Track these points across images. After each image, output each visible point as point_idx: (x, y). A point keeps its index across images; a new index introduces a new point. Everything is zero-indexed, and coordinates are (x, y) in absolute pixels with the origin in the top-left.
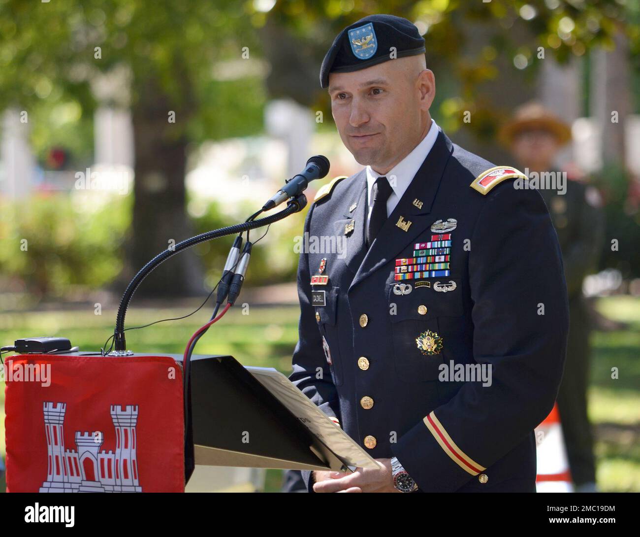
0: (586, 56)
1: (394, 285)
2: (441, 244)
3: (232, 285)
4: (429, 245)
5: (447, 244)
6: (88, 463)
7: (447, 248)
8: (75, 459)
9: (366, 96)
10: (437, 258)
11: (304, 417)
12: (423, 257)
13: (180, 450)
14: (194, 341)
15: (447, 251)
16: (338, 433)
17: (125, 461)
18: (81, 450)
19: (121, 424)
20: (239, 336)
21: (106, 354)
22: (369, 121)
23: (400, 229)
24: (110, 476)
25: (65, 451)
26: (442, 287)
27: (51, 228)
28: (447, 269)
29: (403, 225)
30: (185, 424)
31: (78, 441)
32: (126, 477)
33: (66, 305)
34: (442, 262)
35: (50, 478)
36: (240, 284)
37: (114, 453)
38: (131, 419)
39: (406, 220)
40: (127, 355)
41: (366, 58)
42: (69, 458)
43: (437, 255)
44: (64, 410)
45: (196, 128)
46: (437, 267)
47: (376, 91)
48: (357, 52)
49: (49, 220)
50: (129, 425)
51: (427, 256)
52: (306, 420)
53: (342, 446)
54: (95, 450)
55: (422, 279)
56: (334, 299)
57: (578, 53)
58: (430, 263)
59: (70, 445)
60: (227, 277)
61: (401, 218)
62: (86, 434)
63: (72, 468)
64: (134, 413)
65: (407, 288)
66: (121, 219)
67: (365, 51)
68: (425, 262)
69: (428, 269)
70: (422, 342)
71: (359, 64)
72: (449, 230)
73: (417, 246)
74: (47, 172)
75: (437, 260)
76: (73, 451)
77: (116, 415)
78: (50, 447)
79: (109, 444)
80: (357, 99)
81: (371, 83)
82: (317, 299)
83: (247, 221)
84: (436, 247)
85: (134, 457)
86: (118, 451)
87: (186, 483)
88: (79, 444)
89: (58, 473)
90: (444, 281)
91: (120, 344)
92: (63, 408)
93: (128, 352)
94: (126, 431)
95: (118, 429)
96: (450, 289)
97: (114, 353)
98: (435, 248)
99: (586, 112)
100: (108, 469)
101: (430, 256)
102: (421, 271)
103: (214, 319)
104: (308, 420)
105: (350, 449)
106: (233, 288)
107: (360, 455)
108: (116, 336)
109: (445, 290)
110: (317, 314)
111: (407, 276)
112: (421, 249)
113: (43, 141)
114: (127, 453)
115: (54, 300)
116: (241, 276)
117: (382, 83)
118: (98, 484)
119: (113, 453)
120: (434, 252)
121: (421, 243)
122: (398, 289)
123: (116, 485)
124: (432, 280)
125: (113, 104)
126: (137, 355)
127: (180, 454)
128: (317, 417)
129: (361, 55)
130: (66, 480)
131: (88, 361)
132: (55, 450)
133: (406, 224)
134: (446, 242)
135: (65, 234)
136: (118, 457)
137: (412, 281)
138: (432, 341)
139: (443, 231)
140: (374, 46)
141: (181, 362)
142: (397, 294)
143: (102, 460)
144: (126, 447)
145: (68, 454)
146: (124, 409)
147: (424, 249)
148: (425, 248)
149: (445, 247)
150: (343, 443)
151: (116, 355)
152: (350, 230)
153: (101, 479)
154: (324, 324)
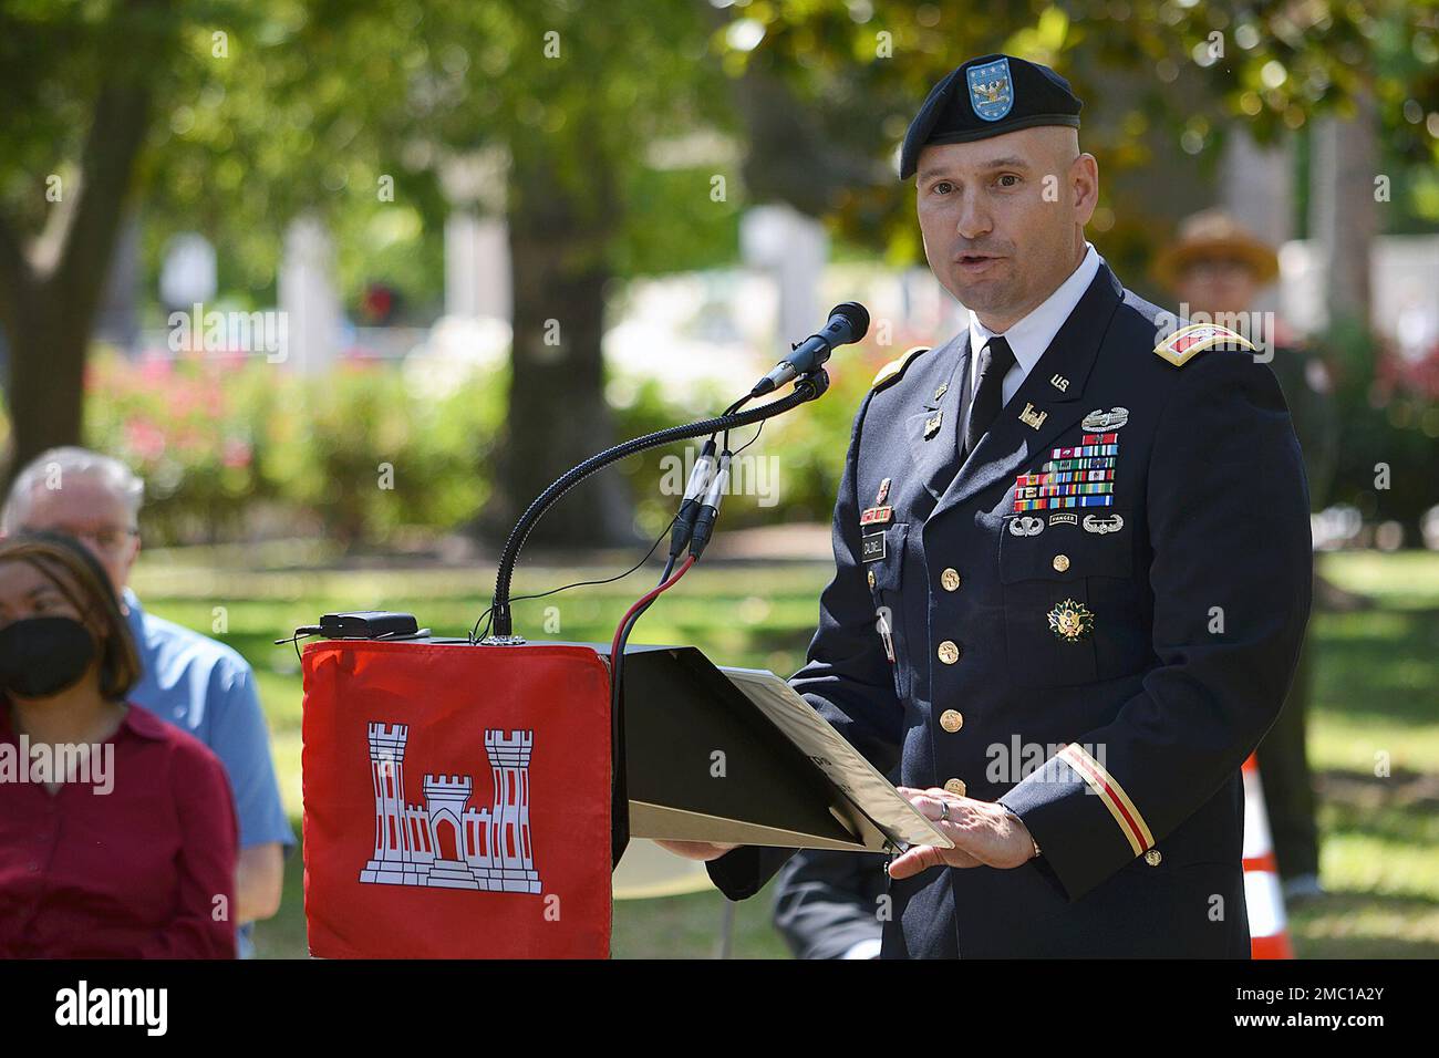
0: (1305, 130)
1: (1012, 519)
2: (1100, 450)
3: (697, 525)
4: (1078, 452)
5: (1110, 450)
6: (446, 829)
7: (1109, 457)
8: (423, 821)
9: (988, 187)
10: (1092, 473)
11: (820, 755)
12: (1066, 471)
13: (604, 808)
14: (630, 620)
15: (1111, 463)
16: (878, 784)
17: (510, 826)
18: (434, 806)
19: (503, 763)
20: (692, 614)
21: (478, 642)
22: (992, 231)
23: (1027, 426)
24: (483, 853)
25: (406, 808)
26: (1099, 524)
27: (369, 424)
28: (1109, 494)
29: (1032, 419)
30: (613, 764)
31: (428, 790)
32: (511, 853)
33: (394, 559)
34: (1101, 482)
35: (378, 854)
36: (711, 524)
37: (490, 812)
38: (519, 754)
39: (1037, 411)
40: (515, 643)
41: (994, 119)
42: (413, 820)
43: (1092, 469)
44: (404, 738)
45: (619, 253)
46: (1090, 489)
47: (1009, 180)
48: (979, 106)
49: (366, 411)
50: (517, 764)
51: (1073, 471)
52: (823, 760)
53: (885, 806)
54: (457, 807)
55: (1062, 510)
56: (899, 544)
57: (1292, 122)
58: (1078, 483)
59: (415, 797)
60: (688, 510)
61: (1029, 407)
62: (443, 779)
63: (418, 839)
64: (525, 743)
65: (1035, 524)
66: (489, 411)
67: (992, 107)
68: (1069, 480)
69: (1074, 493)
70: (1058, 620)
71: (982, 130)
72: (1114, 427)
73: (1057, 453)
74: (361, 329)
75: (1091, 478)
76: (420, 808)
77: (495, 747)
78: (379, 801)
79: (482, 796)
80: (971, 192)
81: (1001, 163)
82: (871, 548)
83: (725, 414)
84: (1091, 455)
85: (525, 821)
86: (497, 809)
87: (614, 867)
88: (430, 796)
89: (393, 846)
90: (1102, 513)
91: (502, 625)
92: (403, 734)
93: (515, 639)
94: (511, 774)
95: (497, 772)
96: (1113, 529)
97: (492, 640)
98: (1088, 458)
99: (1302, 230)
100: (480, 841)
101: (1079, 470)
102: (1063, 496)
103: (666, 583)
104: (826, 761)
105: (898, 813)
106: (699, 530)
107: (916, 822)
108: (495, 610)
109: (1103, 529)
110: (871, 573)
111: (1037, 505)
112: (1063, 458)
113: (354, 275)
114: (512, 813)
115: (372, 550)
116: (713, 508)
117: (1019, 164)
118: (463, 866)
119: (488, 813)
120: (1087, 464)
121: (1063, 448)
122: (1018, 525)
123: (494, 868)
124: (1080, 512)
125: (478, 209)
126: (529, 644)
127: (603, 816)
128: (842, 755)
129: (987, 114)
130: (407, 859)
131: (447, 652)
132: (389, 806)
133: (1038, 417)
134: (1109, 446)
135: (392, 435)
136: (497, 820)
137: (1045, 513)
138: (1076, 617)
139: (1104, 430)
140: (1008, 99)
141: (608, 656)
142: (1016, 534)
143: (470, 824)
144: (511, 802)
145: (411, 813)
146: (508, 737)
147: (1069, 459)
148: (1071, 458)
149: (1106, 456)
150: (888, 801)
151: (495, 644)
152: (934, 429)
153: (467, 857)
154: (881, 591)
